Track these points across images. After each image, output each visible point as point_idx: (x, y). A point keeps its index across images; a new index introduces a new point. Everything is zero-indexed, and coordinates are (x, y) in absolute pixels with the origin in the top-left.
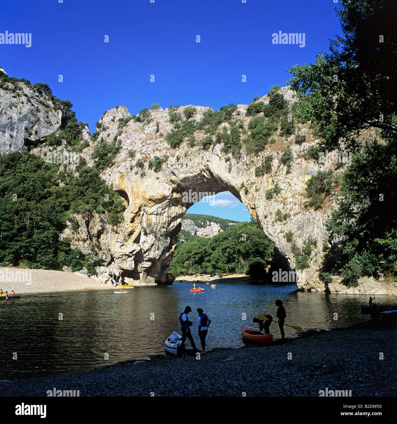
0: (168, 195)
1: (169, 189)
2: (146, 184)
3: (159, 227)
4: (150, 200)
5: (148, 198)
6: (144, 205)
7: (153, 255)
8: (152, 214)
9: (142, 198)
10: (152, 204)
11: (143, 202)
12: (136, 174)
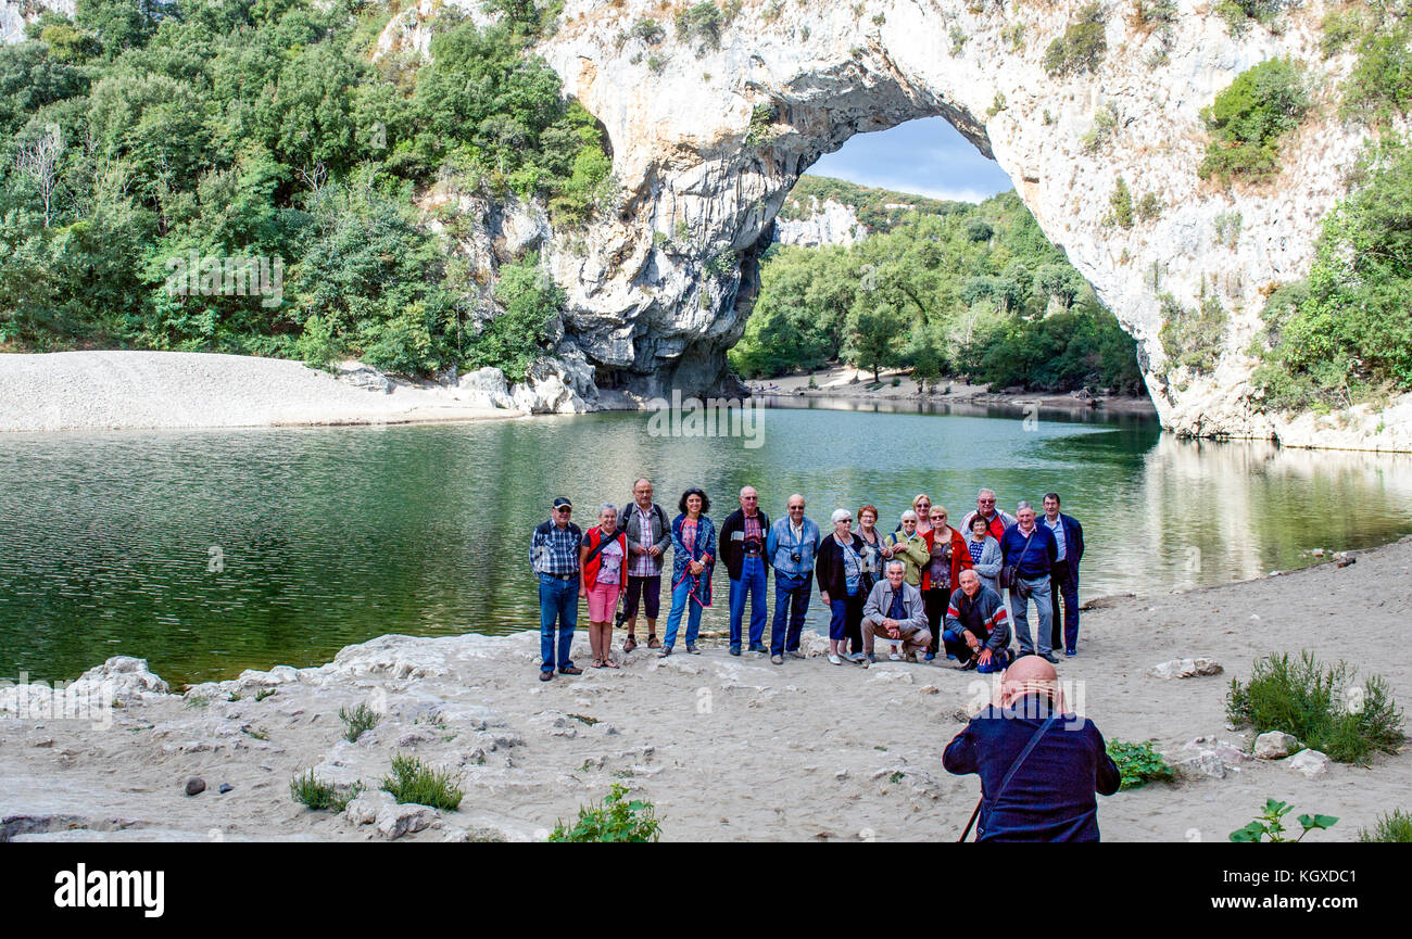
0: (741, 131)
1: (744, 112)
2: (667, 95)
3: (709, 233)
4: (680, 147)
5: (677, 141)
6: (661, 163)
7: (689, 321)
8: (688, 192)
9: (655, 140)
10: (688, 162)
11: (659, 153)
12: (637, 60)
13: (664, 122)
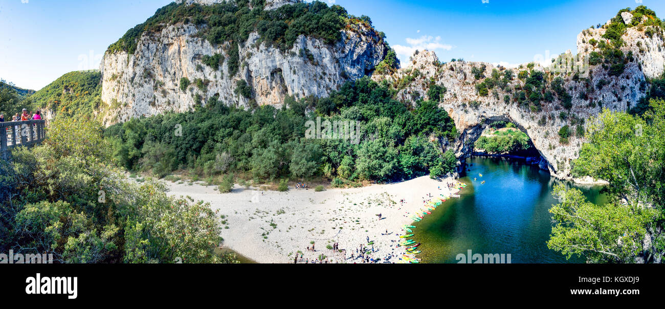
2: (467, 117)
4: (469, 127)
5: (469, 125)
9: (465, 125)
11: (465, 128)
12: (462, 110)
13: (467, 122)
